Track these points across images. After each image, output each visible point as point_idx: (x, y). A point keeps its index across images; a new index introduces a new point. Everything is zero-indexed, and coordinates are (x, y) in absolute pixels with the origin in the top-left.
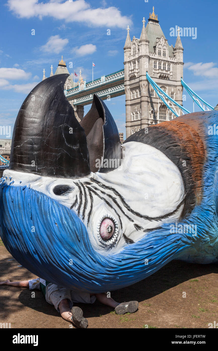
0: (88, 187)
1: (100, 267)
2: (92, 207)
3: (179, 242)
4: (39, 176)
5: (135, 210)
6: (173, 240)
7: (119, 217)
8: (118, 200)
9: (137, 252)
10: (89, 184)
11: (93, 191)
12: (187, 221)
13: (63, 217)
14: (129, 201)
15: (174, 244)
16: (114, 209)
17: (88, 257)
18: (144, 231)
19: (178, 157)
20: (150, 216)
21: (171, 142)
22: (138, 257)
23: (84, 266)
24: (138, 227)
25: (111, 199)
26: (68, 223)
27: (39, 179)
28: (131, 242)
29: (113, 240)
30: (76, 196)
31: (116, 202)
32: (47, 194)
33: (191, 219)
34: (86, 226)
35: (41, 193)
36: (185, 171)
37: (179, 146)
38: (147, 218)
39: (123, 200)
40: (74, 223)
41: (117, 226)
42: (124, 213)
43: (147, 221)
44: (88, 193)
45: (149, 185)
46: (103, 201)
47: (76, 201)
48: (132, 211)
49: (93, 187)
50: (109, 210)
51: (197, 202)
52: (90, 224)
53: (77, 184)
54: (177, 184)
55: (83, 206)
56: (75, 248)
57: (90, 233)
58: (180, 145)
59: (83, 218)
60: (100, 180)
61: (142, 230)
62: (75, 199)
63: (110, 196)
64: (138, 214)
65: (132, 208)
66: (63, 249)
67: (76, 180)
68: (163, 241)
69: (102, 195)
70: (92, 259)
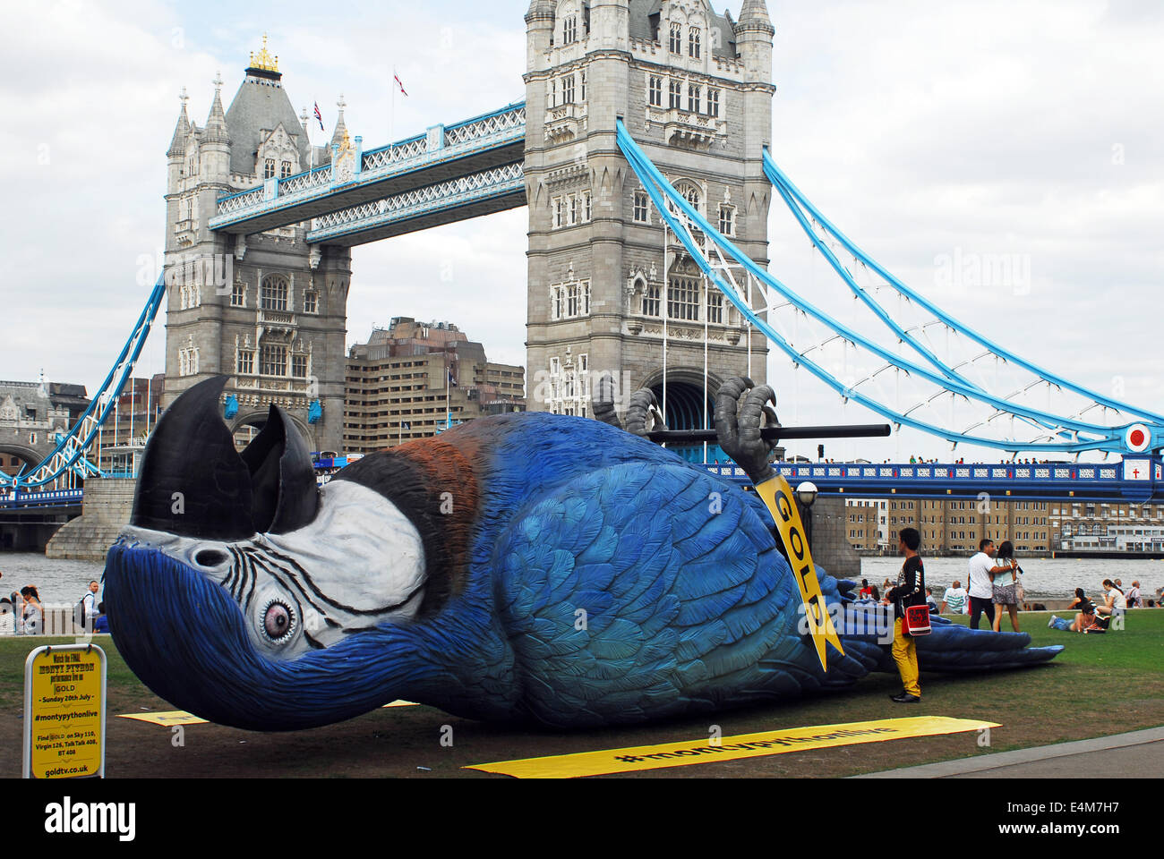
0: (248, 555)
1: (263, 676)
2: (253, 585)
3: (414, 658)
4: (176, 536)
5: (329, 596)
6: (398, 652)
7: (299, 604)
8: (299, 578)
9: (327, 663)
10: (252, 550)
11: (258, 562)
12: (431, 623)
13: (210, 596)
14: (318, 581)
15: (402, 660)
16: (292, 592)
17: (244, 658)
18: (345, 632)
19: (419, 510)
20: (356, 607)
21: (410, 483)
22: (330, 671)
23: (238, 671)
24: (332, 624)
25: (287, 576)
26: (216, 604)
27: (176, 540)
28: (319, 646)
29: (286, 638)
30: (231, 568)
31: (295, 582)
32: (187, 562)
33: (440, 621)
34: (243, 611)
35: (178, 561)
36: (433, 534)
37: (425, 490)
38: (350, 610)
39: (307, 578)
40: (224, 605)
41: (293, 617)
42: (308, 599)
43: (350, 616)
44: (248, 564)
45: (358, 556)
46: (272, 578)
47: (230, 575)
48: (324, 598)
49: (258, 555)
50: (283, 593)
51: (454, 590)
52: (249, 611)
53: (232, 550)
54: (411, 557)
55: (239, 582)
56: (225, 642)
57: (249, 623)
58: (427, 488)
59: (240, 601)
60: (270, 545)
61: (340, 630)
62: (228, 571)
63: (285, 571)
64: (334, 604)
65: (323, 593)
66: (207, 643)
67: (232, 545)
68: (379, 651)
69: (271, 569)
70: (249, 661)
